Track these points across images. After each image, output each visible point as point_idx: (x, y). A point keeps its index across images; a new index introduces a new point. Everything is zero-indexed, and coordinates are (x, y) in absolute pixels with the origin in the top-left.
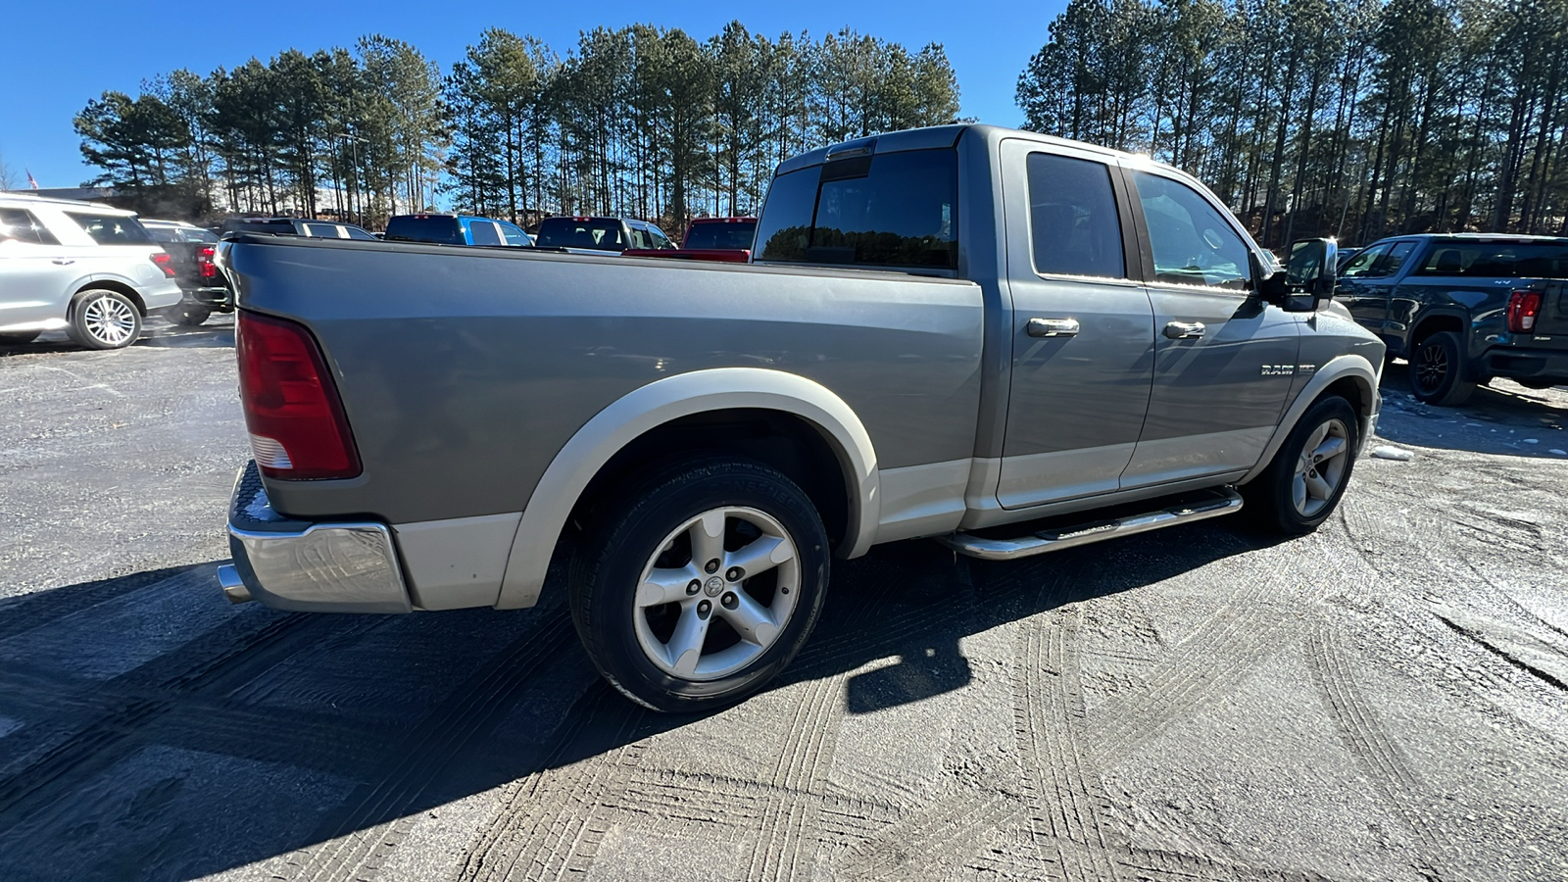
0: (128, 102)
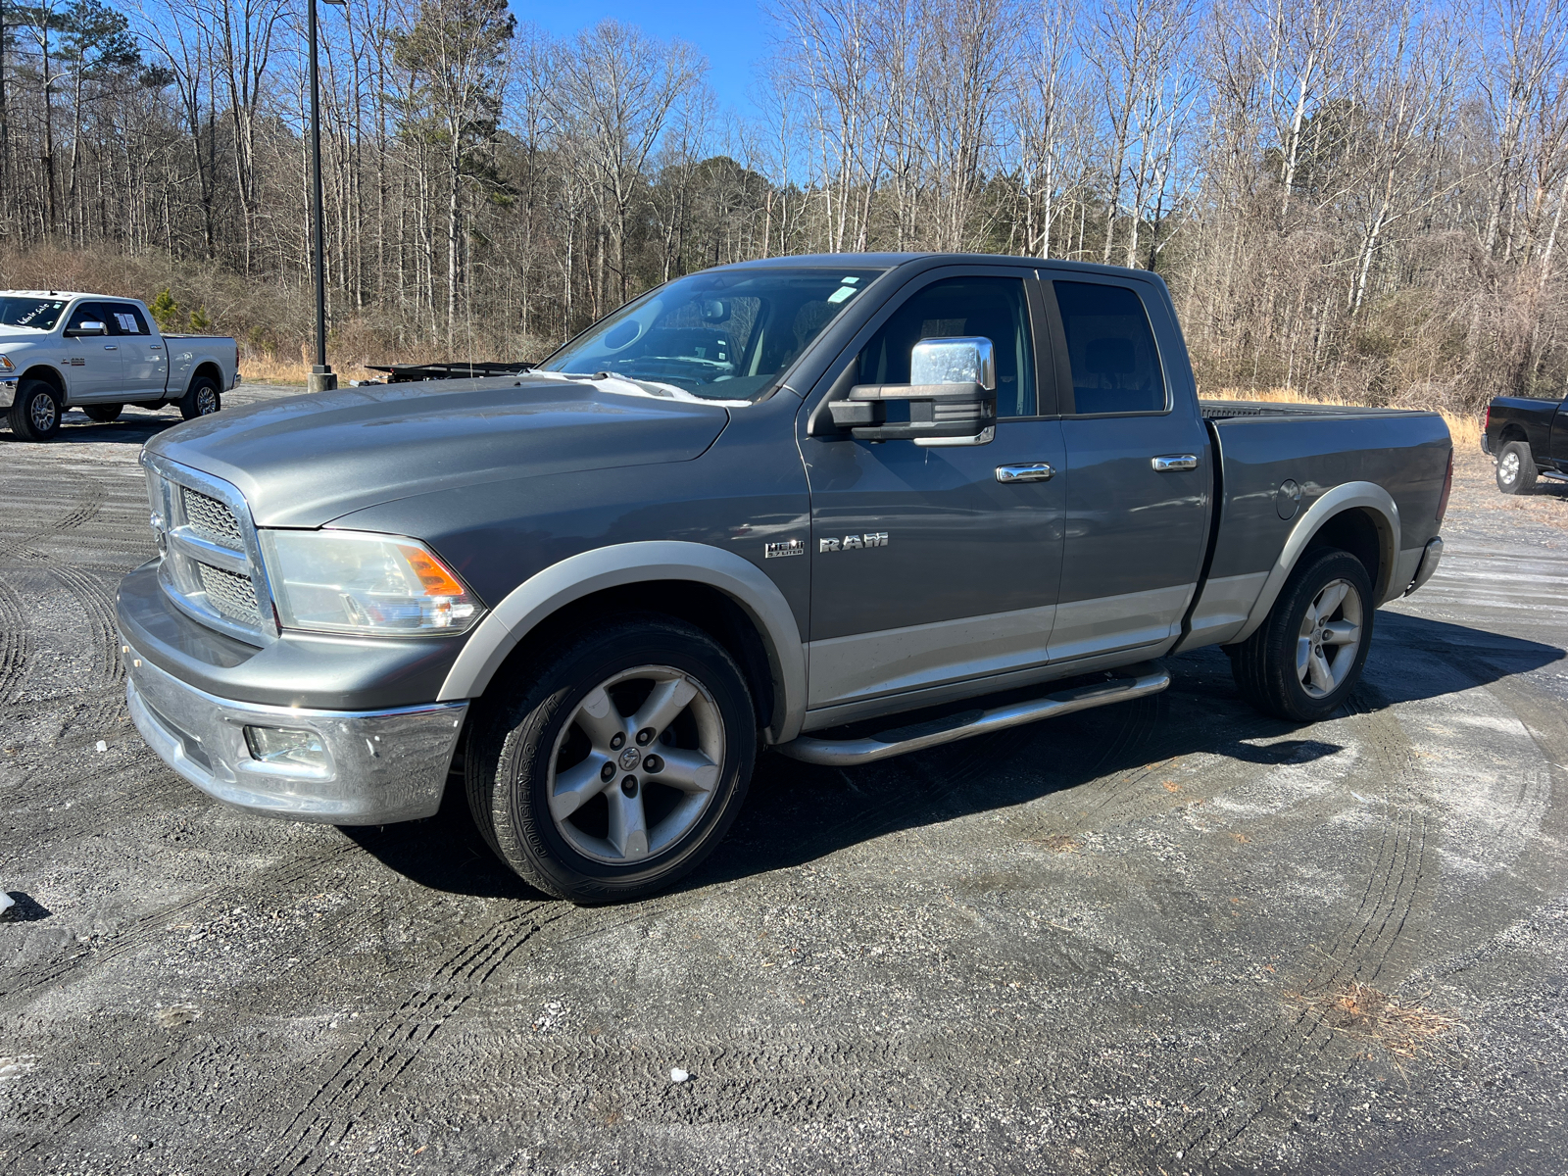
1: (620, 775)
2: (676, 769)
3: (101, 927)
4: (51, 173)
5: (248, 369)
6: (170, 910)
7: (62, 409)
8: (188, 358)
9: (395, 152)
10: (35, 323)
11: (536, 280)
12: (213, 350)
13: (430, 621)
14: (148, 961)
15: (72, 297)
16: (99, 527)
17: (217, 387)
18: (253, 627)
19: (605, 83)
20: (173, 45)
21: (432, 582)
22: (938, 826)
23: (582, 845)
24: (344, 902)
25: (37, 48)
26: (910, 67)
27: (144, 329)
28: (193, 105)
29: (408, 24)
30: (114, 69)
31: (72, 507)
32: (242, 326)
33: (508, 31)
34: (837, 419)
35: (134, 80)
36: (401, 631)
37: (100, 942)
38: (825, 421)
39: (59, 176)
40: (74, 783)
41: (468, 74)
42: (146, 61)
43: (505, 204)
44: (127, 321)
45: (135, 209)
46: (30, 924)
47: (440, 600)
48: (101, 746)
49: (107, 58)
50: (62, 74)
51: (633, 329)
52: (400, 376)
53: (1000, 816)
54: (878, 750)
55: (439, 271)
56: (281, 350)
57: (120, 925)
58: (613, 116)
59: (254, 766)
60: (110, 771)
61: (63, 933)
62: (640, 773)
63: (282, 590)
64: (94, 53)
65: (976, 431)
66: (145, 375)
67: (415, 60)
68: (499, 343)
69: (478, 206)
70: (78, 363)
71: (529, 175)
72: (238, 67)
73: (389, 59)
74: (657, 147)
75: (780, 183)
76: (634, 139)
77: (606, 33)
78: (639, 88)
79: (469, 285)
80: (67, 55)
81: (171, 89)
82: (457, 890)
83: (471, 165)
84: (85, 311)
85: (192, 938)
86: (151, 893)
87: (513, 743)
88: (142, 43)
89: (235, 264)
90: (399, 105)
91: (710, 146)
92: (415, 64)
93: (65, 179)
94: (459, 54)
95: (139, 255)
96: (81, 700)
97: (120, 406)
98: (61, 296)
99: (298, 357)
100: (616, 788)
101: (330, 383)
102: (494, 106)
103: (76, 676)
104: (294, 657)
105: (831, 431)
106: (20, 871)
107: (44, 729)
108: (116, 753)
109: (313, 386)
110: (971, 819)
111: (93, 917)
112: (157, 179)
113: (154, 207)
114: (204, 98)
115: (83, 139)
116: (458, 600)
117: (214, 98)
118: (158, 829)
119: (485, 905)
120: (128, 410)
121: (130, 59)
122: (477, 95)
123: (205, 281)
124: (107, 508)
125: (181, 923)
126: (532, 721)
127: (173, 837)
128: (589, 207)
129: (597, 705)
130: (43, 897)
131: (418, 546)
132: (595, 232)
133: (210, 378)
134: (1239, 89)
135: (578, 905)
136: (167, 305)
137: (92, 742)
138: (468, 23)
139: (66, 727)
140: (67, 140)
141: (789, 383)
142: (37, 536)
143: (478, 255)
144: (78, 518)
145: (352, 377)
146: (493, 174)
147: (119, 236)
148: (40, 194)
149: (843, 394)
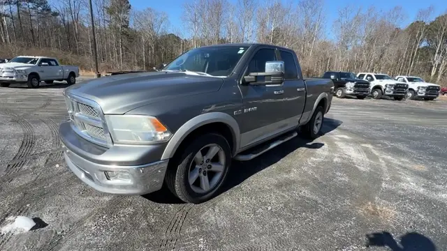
1: (203, 171)
2: (215, 167)
3: (64, 228)
4: (33, 33)
5: (81, 73)
6: (85, 218)
7: (39, 82)
8: (68, 71)
9: (108, 31)
10: (31, 63)
11: (138, 56)
12: (73, 69)
13: (157, 138)
14: (81, 239)
15: (40, 58)
16: (51, 107)
17: (74, 76)
18: (104, 142)
19: (149, 19)
20: (58, 8)
21: (158, 128)
22: (263, 171)
23: (196, 190)
24: (134, 210)
25: (26, 6)
26: (207, 17)
27: (57, 65)
28: (64, 20)
29: (109, 5)
30: (45, 12)
31: (43, 103)
32: (78, 64)
33: (130, 8)
34: (247, 80)
35: (50, 15)
36: (149, 142)
37: (65, 233)
38: (244, 80)
39: (35, 34)
40: (50, 178)
41: (121, 16)
42: (52, 11)
43: (131, 41)
44: (53, 63)
45: (53, 40)
46: (42, 229)
47: (161, 133)
48: (57, 166)
49: (43, 9)
50: (33, 12)
51: (182, 61)
52: (114, 74)
53: (274, 167)
54: (253, 156)
55: (118, 54)
56: (87, 69)
57: (70, 226)
58: (151, 26)
59: (109, 182)
60: (61, 173)
61: (52, 231)
62: (207, 170)
63: (113, 131)
64: (40, 8)
65: (281, 83)
66: (58, 74)
67: (111, 12)
68: (132, 68)
69: (126, 42)
70: (42, 72)
71: (135, 36)
72: (73, 12)
73: (105, 12)
74: (160, 31)
75: (183, 39)
76: (155, 30)
77: (149, 9)
78: (156, 20)
79: (125, 56)
80: (34, 8)
81: (58, 17)
82: (163, 203)
83: (123, 33)
84: (43, 60)
85: (93, 228)
86: (78, 213)
87: (180, 168)
88: (51, 7)
89: (75, 52)
90: (108, 22)
91: (170, 31)
92: (111, 14)
93: (36, 35)
94: (120, 12)
95: (54, 50)
96: (51, 152)
97: (53, 81)
98: (37, 57)
99: (90, 71)
100: (202, 175)
101: (99, 76)
102: (128, 22)
103: (48, 145)
104: (118, 150)
105: (245, 84)
106: (37, 210)
107: (41, 162)
108: (61, 168)
109: (96, 77)
110: (269, 168)
111: (61, 224)
112: (57, 35)
113: (57, 41)
114: (66, 19)
115: (39, 26)
116: (165, 132)
117: (68, 19)
118: (77, 191)
119: (171, 206)
120: (55, 81)
121: (49, 10)
122: (124, 20)
123: (69, 56)
124: (53, 103)
125: (89, 223)
126: (185, 162)
127: (81, 193)
128: (147, 42)
129: (199, 155)
130: (45, 219)
131: (154, 118)
132: (149, 47)
133: (73, 74)
134: (263, 24)
135: (195, 204)
136: (61, 60)
137: (55, 165)
138: (121, 6)
139: (47, 161)
140: (36, 27)
141: (235, 72)
142: (36, 110)
143: (126, 51)
144: (45, 106)
145: (103, 74)
146: (128, 35)
147: (49, 46)
148: (31, 37)
149: (247, 74)
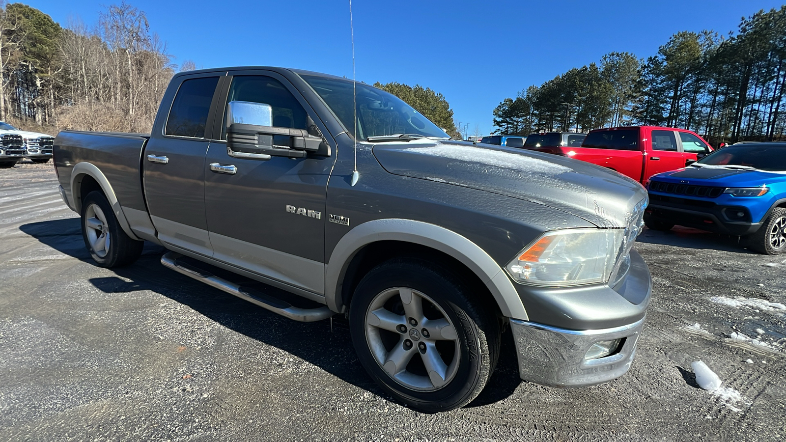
0: (511, 101)
